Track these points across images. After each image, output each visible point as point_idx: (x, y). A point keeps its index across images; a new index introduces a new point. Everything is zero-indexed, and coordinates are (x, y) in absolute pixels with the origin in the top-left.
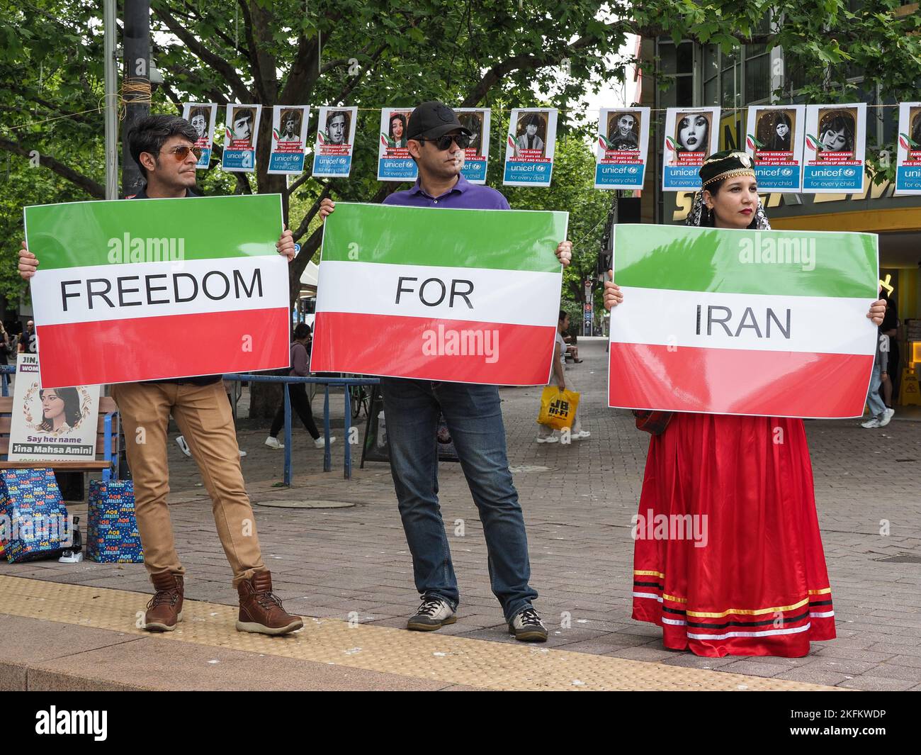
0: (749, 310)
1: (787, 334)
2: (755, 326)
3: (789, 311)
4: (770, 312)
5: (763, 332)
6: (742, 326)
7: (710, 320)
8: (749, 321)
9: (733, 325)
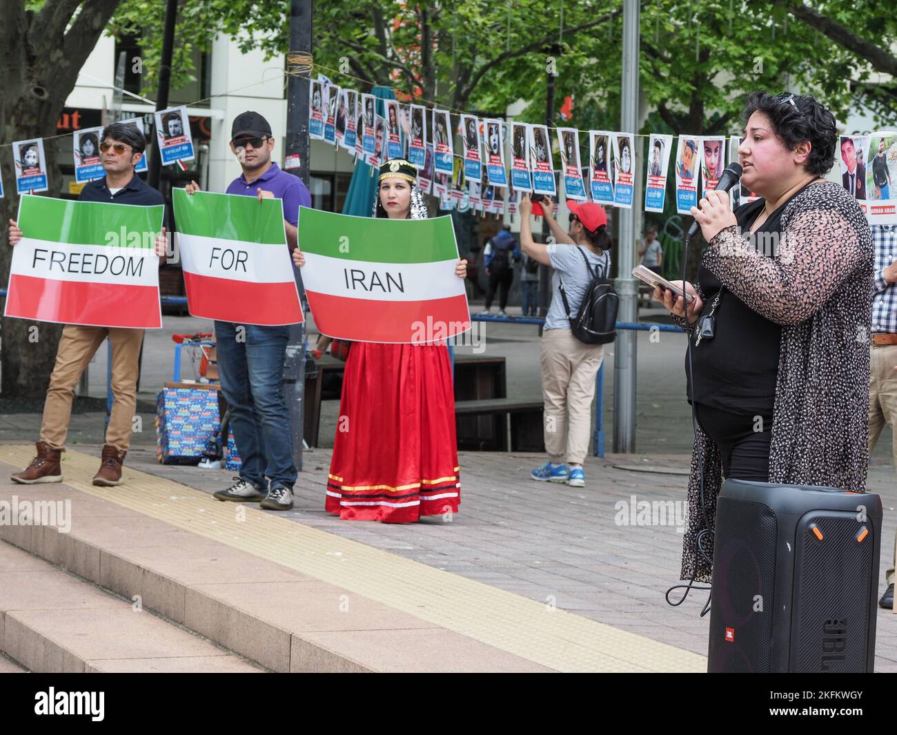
0: (375, 273)
1: (402, 290)
2: (381, 284)
3: (400, 274)
4: (388, 275)
5: (387, 289)
6: (372, 284)
7: (354, 280)
8: (376, 281)
9: (367, 282)
